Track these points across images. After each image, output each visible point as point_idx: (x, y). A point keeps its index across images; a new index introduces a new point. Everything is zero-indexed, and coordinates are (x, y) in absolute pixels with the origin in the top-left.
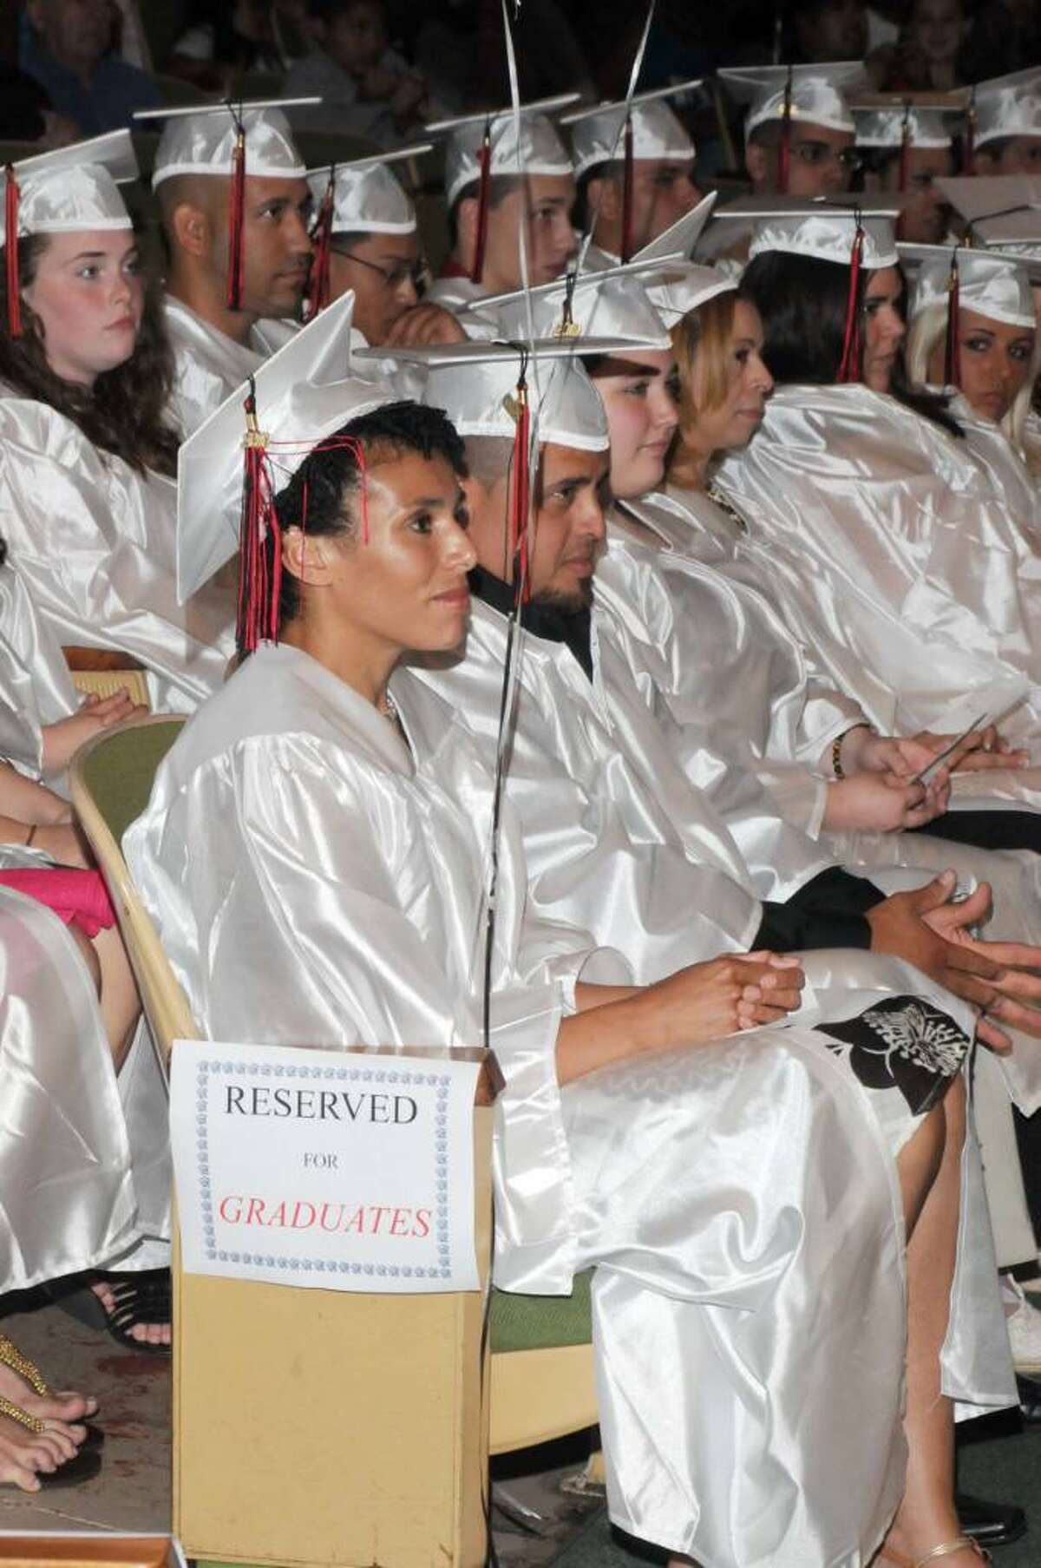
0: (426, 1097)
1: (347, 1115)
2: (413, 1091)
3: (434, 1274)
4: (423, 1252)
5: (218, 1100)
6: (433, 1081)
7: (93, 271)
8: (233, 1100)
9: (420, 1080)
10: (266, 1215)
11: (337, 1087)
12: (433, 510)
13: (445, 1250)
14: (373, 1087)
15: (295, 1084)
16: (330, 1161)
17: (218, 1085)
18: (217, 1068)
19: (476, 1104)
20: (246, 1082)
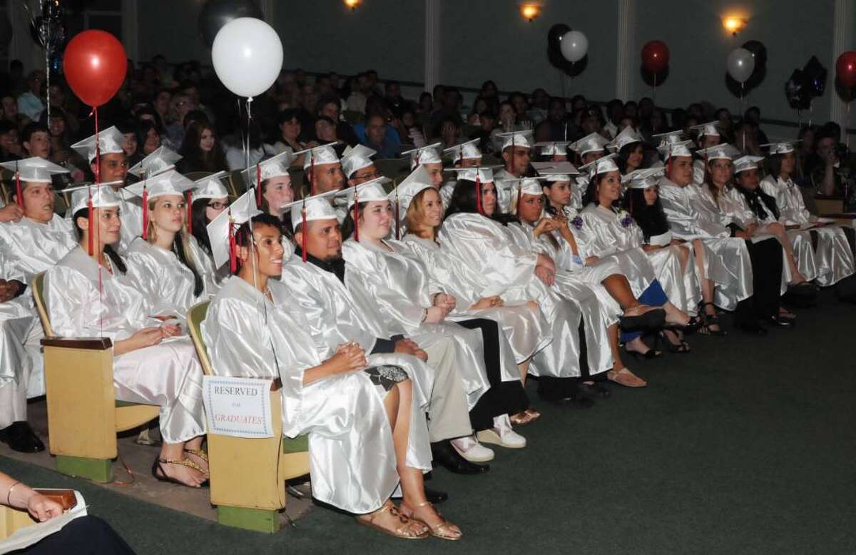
0: (259, 389)
1: (241, 393)
2: (256, 387)
3: (263, 433)
4: (260, 428)
5: (213, 390)
6: (261, 384)
7: (281, 188)
8: (216, 390)
9: (258, 384)
10: (226, 419)
11: (239, 386)
12: (271, 239)
13: (265, 427)
14: (248, 386)
15: (230, 386)
16: (239, 405)
17: (213, 386)
18: (213, 382)
19: (271, 390)
20: (219, 385)
